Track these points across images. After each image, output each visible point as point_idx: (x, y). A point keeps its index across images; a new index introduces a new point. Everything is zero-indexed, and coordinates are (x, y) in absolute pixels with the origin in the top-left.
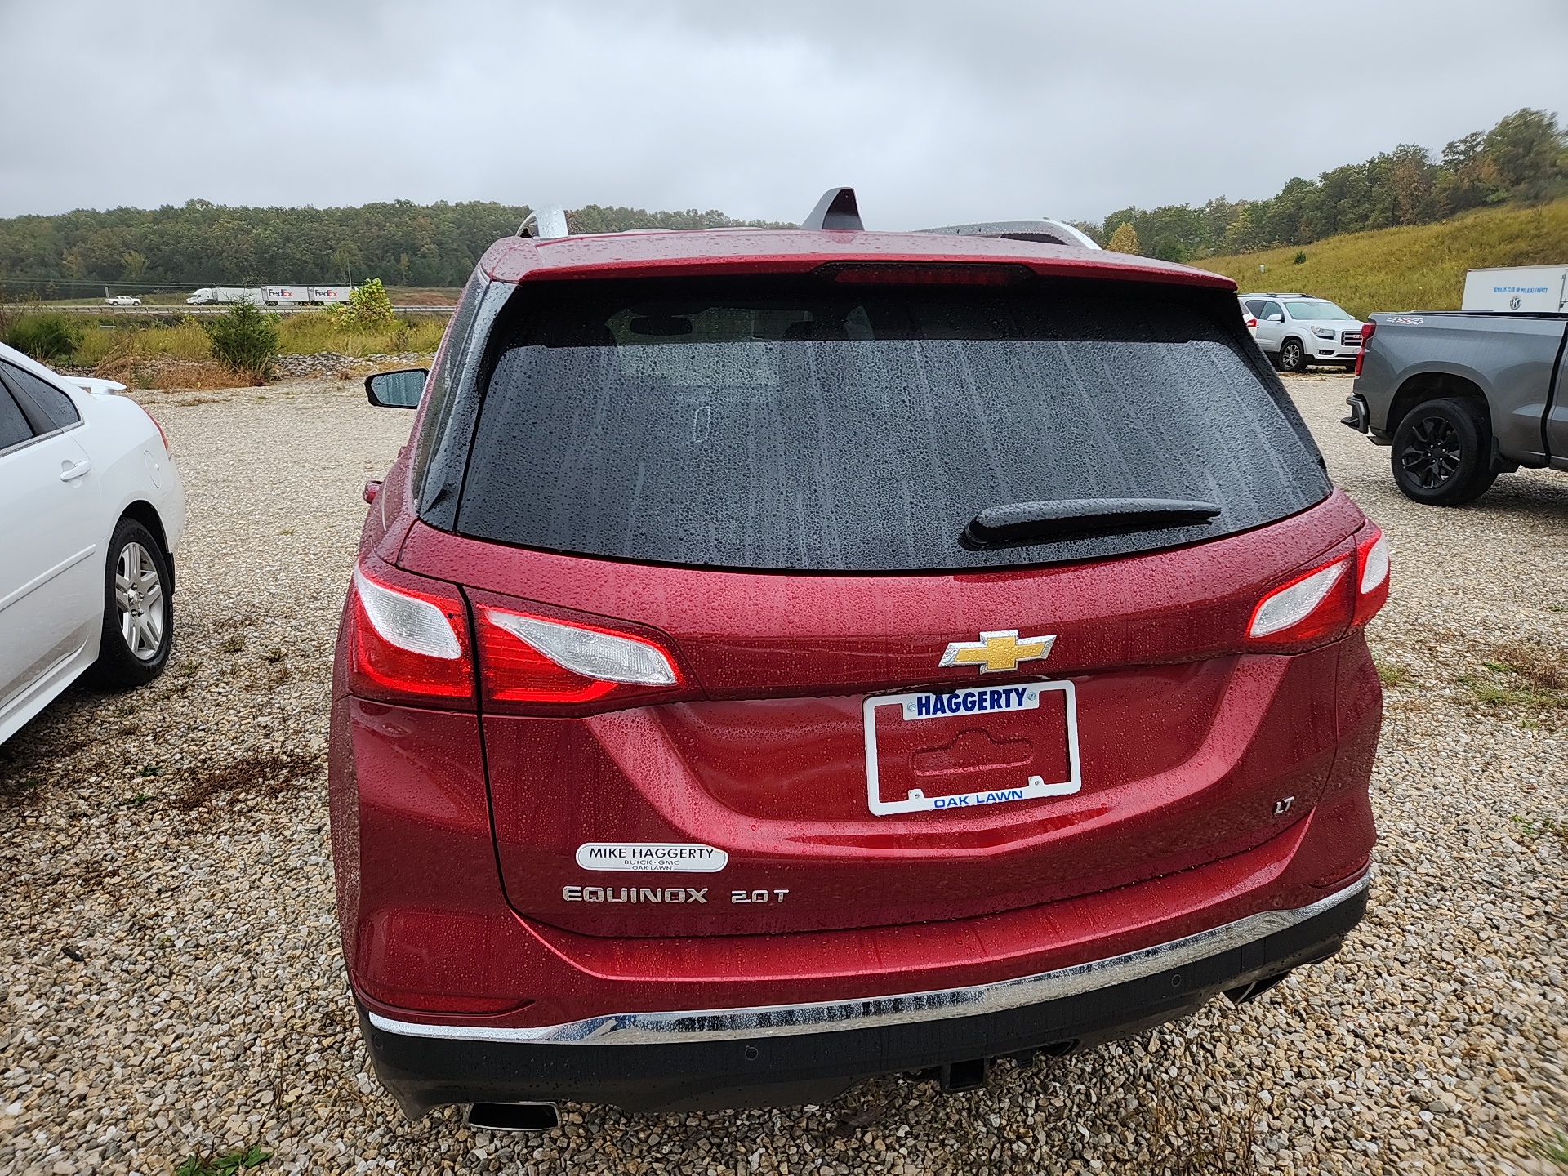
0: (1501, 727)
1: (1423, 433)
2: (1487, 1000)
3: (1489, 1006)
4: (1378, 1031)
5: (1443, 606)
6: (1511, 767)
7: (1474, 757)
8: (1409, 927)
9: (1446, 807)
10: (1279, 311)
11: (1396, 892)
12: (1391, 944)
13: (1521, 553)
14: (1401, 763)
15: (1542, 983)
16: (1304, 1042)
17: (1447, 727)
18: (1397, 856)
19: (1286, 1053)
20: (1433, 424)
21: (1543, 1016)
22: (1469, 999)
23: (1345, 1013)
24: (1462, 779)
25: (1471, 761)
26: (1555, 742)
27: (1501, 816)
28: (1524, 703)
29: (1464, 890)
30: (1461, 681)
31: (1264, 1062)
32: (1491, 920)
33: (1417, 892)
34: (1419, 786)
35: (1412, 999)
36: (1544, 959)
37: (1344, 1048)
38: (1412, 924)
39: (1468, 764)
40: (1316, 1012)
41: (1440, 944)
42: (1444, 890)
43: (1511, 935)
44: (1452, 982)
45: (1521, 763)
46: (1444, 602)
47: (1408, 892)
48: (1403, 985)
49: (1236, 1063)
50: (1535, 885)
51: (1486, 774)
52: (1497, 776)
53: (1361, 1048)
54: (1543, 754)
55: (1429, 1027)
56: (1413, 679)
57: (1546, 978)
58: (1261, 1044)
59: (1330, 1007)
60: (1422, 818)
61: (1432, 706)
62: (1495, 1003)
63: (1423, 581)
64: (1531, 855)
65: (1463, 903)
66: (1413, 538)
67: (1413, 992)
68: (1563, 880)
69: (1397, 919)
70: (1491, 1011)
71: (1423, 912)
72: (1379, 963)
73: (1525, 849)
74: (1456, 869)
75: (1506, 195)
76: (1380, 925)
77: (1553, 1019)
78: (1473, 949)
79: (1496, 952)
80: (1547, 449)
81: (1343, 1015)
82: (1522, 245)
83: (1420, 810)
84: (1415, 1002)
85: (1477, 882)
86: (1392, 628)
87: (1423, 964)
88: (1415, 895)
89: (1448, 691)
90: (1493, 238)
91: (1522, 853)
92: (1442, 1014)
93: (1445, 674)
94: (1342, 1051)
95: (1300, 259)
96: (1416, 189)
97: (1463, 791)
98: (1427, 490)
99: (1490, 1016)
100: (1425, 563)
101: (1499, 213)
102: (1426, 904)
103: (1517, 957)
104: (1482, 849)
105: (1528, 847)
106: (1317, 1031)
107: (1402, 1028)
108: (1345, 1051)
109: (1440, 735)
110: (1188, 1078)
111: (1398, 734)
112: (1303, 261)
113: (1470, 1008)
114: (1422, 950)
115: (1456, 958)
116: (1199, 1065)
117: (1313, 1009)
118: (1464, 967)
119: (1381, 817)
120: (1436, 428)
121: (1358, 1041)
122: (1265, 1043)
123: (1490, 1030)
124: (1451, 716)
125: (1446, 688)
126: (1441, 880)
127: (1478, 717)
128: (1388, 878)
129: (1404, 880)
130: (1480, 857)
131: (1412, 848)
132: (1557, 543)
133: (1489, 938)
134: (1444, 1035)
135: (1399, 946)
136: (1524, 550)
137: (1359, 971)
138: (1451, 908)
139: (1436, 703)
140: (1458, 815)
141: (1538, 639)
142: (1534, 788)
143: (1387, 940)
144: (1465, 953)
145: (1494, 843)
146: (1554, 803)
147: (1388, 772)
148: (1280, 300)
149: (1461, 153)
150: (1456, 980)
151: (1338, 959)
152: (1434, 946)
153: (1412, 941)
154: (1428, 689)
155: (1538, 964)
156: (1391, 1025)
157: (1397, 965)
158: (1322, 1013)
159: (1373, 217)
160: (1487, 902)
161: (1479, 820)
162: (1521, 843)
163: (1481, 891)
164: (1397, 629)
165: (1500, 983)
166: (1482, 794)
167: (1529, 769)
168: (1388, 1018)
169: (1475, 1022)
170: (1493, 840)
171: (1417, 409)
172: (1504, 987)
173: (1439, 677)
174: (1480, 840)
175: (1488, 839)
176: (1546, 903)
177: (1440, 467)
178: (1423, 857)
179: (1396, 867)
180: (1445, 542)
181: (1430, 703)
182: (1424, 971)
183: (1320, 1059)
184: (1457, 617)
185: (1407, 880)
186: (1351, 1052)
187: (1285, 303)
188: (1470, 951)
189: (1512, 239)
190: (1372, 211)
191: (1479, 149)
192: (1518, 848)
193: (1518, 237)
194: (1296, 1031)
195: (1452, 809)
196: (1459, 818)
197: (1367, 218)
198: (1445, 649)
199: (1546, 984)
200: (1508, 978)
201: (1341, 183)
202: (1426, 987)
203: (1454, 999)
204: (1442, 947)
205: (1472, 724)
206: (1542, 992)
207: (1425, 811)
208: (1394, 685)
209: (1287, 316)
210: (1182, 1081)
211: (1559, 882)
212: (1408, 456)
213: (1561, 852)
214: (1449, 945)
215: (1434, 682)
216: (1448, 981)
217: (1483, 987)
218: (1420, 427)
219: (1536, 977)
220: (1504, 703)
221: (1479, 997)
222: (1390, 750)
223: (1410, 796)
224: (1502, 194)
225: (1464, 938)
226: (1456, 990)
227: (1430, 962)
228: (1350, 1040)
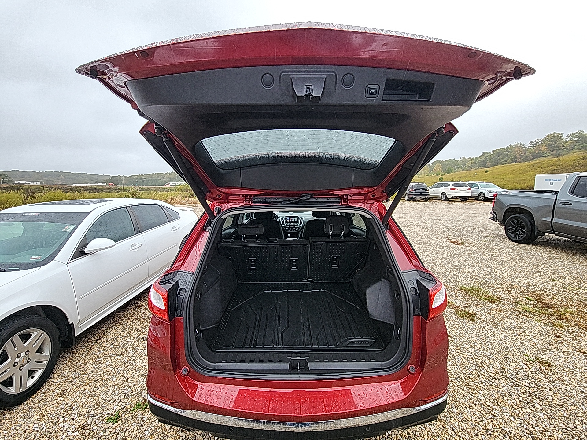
0: (528, 320)
1: (514, 223)
2: (501, 424)
3: (501, 426)
4: (461, 430)
5: (515, 276)
6: (529, 335)
7: (516, 330)
8: (480, 392)
9: (502, 348)
10: (478, 186)
11: (479, 377)
12: (473, 397)
13: (545, 260)
14: (491, 330)
15: (521, 419)
16: (435, 429)
17: (509, 318)
18: (482, 364)
19: (428, 433)
20: (517, 221)
21: (518, 432)
22: (495, 422)
23: (451, 421)
24: (510, 338)
25: (515, 332)
26: (545, 328)
27: (521, 353)
28: (537, 313)
29: (502, 380)
30: (517, 303)
31: (420, 434)
32: (509, 393)
33: (486, 378)
34: (495, 339)
35: (475, 419)
36: (524, 410)
37: (448, 434)
38: (481, 391)
39: (514, 333)
40: (441, 419)
41: (490, 400)
42: (496, 379)
43: (515, 399)
44: (490, 415)
45: (532, 334)
46: (516, 275)
47: (483, 378)
48: (473, 413)
49: (410, 433)
50: (527, 381)
51: (519, 337)
52: (523, 338)
53: (453, 435)
54: (540, 332)
55: (478, 431)
56: (501, 301)
57: (523, 417)
58: (421, 428)
59: (446, 418)
60: (494, 351)
61: (505, 310)
62: (503, 425)
63: (511, 267)
64: (528, 369)
65: (501, 385)
66: (510, 254)
67: (476, 417)
68: (538, 380)
69: (477, 388)
70: (501, 428)
71: (486, 386)
72: (467, 403)
73: (527, 367)
74: (501, 372)
75: (549, 154)
76: (471, 389)
77: (521, 433)
78: (501, 403)
79: (508, 405)
80: (553, 230)
81: (450, 421)
82: (554, 168)
83: (494, 348)
84: (476, 420)
85: (508, 378)
86: (497, 283)
87: (482, 406)
88: (485, 379)
89: (512, 306)
90: (545, 166)
91: (526, 368)
92: (484, 427)
93: (512, 300)
94: (447, 435)
95: (487, 171)
96: (522, 153)
97: (510, 343)
98: (515, 239)
99: (501, 430)
100: (512, 262)
101: (546, 159)
102: (488, 383)
103: (515, 408)
104: (512, 365)
105: (528, 366)
106: (440, 426)
107: (469, 430)
108: (448, 435)
109: (506, 321)
110: (393, 436)
111: (492, 319)
112: (488, 172)
113: (494, 426)
114: (483, 401)
115: (494, 406)
116: (398, 431)
117: (440, 417)
118: (496, 409)
119: (480, 349)
120: (518, 222)
121: (453, 432)
122: (422, 427)
123: (499, 435)
124: (511, 315)
125: (511, 305)
126: (495, 375)
127: (521, 316)
128: (477, 371)
129: (482, 373)
130: (511, 368)
131: (487, 362)
132: (558, 258)
133: (507, 400)
134: (483, 435)
135: (475, 398)
136: (546, 260)
137: (460, 405)
138: (497, 386)
139: (507, 310)
140: (506, 351)
141: (546, 290)
142: (535, 344)
143: (472, 395)
144: (498, 404)
145: (517, 364)
146: (541, 350)
147: (486, 333)
148: (478, 183)
149: (534, 144)
150: (492, 414)
151: (454, 400)
152: (487, 400)
153: (480, 397)
154: (505, 305)
155: (521, 411)
156: (465, 428)
157: (473, 405)
158: (443, 420)
159: (508, 161)
160: (510, 386)
161: (513, 354)
162: (526, 364)
163: (508, 381)
164: (499, 283)
165: (507, 417)
166: (516, 344)
167: (535, 337)
168: (465, 426)
169: (495, 431)
170: (516, 362)
171: (512, 216)
172: (508, 419)
173: (510, 301)
174: (512, 362)
175: (515, 362)
176: (530, 388)
177: (520, 233)
178: (491, 366)
179: (481, 368)
180: (520, 255)
181: (505, 309)
182: (482, 409)
183: (439, 437)
184: (519, 281)
185: (483, 374)
186: (449, 436)
187: (479, 184)
188: (499, 403)
189: (552, 166)
190: (508, 159)
191: (540, 143)
192: (525, 366)
193: (553, 165)
194: (433, 425)
195: (504, 349)
196: (506, 353)
197: (507, 161)
198: (513, 291)
199: (522, 419)
200: (510, 416)
201: (498, 153)
202: (481, 415)
203: (490, 421)
204: (490, 401)
205: (518, 318)
206: (520, 422)
207: (495, 348)
208: (494, 302)
209: (480, 187)
210: (392, 436)
211: (536, 381)
212: (509, 229)
213: (539, 369)
214: (493, 401)
215: (508, 302)
216: (489, 414)
217: (501, 418)
218: (513, 221)
219: (520, 416)
220: (530, 312)
221: (498, 422)
222: (488, 325)
223: (491, 342)
224: (548, 154)
225: (498, 399)
226: (491, 418)
227: (485, 406)
228: (450, 431)
